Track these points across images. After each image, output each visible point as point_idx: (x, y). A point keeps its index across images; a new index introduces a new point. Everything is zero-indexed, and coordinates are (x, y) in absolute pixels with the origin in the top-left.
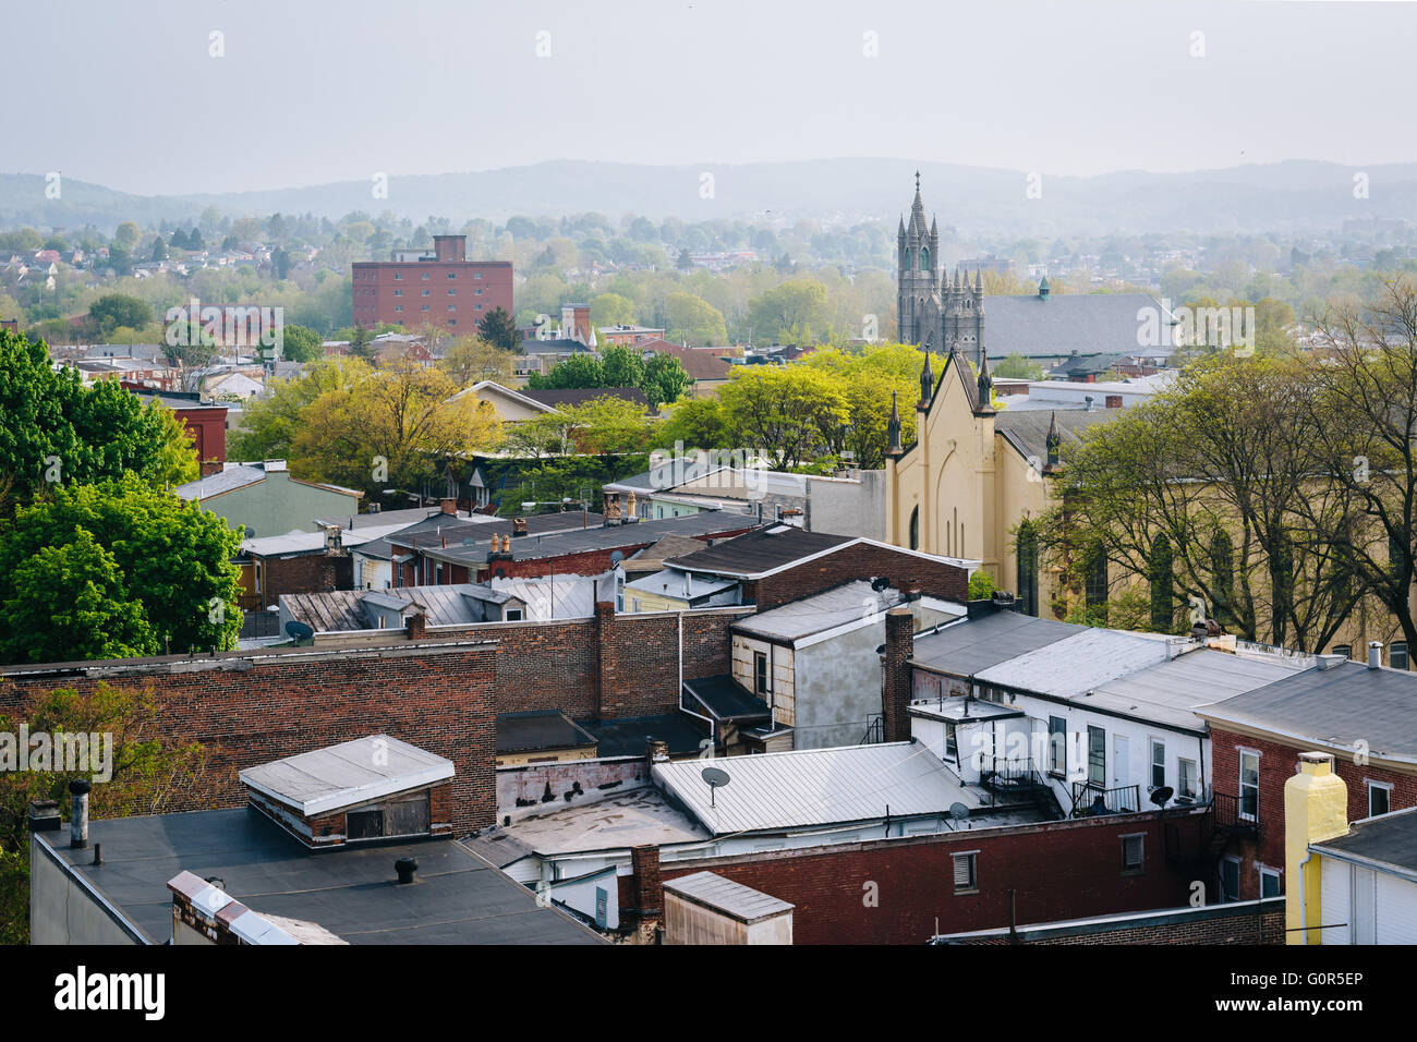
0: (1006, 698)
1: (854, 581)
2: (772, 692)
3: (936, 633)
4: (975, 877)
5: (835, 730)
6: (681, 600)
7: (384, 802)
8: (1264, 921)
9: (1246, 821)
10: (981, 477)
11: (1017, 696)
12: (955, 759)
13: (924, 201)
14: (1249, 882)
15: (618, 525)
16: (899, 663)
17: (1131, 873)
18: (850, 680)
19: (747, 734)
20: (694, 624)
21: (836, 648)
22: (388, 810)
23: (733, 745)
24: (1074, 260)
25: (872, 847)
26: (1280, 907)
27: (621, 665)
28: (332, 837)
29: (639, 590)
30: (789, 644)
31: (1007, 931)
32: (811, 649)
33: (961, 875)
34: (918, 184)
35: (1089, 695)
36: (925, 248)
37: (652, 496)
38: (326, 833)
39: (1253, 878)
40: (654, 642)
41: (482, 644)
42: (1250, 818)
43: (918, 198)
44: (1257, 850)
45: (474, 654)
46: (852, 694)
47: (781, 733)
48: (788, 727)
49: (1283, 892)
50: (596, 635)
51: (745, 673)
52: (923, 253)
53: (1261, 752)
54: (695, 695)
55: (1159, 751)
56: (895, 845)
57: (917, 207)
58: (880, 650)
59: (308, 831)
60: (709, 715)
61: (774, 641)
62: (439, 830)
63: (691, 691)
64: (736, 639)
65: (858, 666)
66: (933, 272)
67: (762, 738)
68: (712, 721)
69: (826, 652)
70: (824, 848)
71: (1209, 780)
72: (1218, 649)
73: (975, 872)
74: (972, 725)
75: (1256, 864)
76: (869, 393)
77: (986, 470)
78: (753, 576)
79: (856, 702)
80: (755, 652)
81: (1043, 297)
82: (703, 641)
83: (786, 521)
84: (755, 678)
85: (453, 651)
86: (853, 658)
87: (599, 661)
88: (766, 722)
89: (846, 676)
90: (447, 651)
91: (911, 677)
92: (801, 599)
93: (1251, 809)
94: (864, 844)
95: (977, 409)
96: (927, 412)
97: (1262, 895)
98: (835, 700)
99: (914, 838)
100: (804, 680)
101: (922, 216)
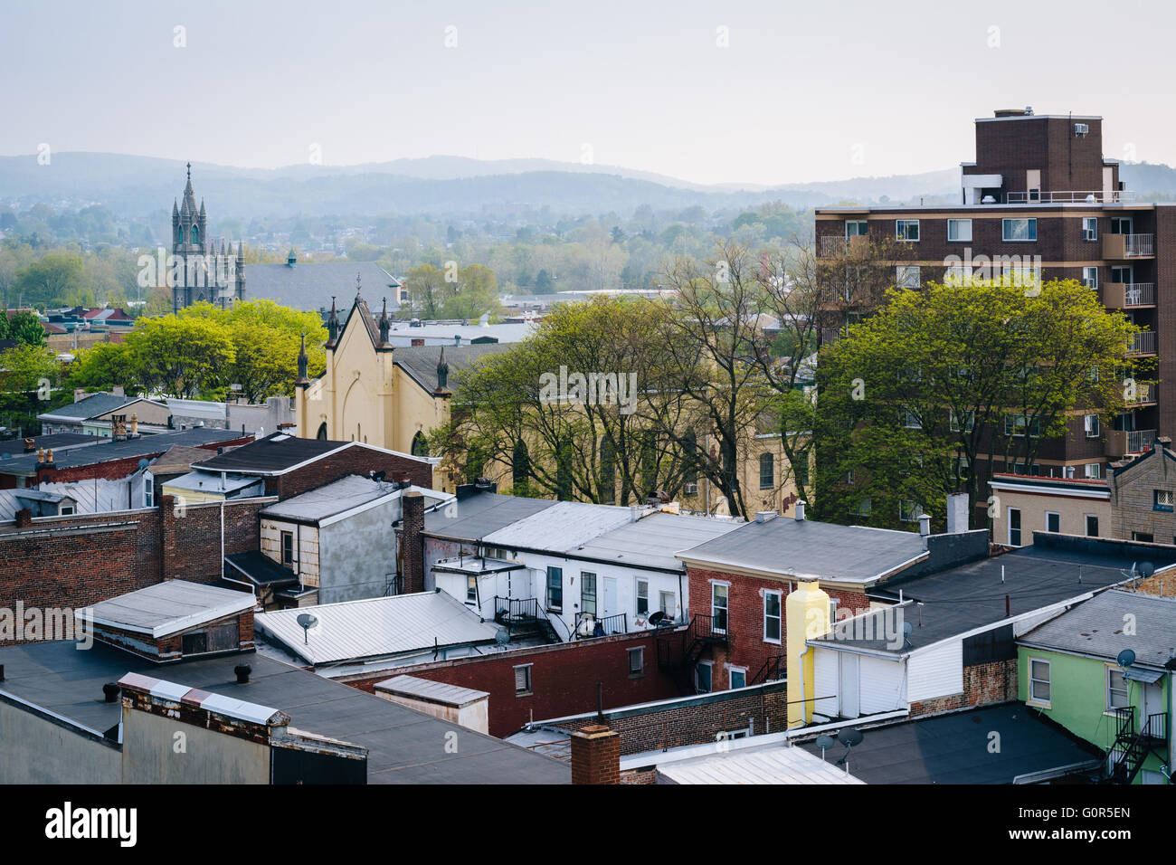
0: (509, 555)
1: (349, 475)
2: (299, 562)
3: (435, 510)
4: (530, 684)
5: (349, 589)
6: (217, 493)
7: (207, 627)
8: (764, 699)
9: (717, 634)
10: (382, 399)
11: (518, 553)
12: (476, 602)
13: (193, 187)
14: (720, 678)
15: (124, 440)
16: (414, 533)
17: (636, 676)
18: (360, 550)
19: (282, 594)
20: (233, 512)
21: (349, 526)
22: (211, 632)
23: (271, 604)
24: (270, 238)
25: (460, 663)
26: (783, 687)
27: (178, 545)
28: (173, 654)
29: (177, 488)
30: (315, 524)
31: (596, 714)
32: (331, 527)
33: (520, 683)
34: (189, 174)
35: (580, 549)
36: (195, 226)
37: (83, 423)
38: (168, 651)
39: (723, 675)
40: (202, 526)
41: (126, 524)
42: (722, 632)
43: (189, 184)
44: (726, 655)
45: (120, 533)
46: (361, 561)
47: (308, 593)
48: (314, 588)
49: (785, 676)
50: (160, 521)
51: (273, 548)
52: (194, 230)
53: (730, 583)
54: (236, 566)
55: (643, 588)
56: (475, 661)
57: (189, 192)
58: (395, 524)
59: (154, 650)
60: (250, 581)
61: (299, 522)
62: (245, 646)
63: (231, 563)
64: (264, 522)
65: (366, 540)
66: (201, 245)
67: (296, 597)
68: (253, 586)
69: (342, 529)
70: (427, 665)
71: (686, 605)
72: (668, 512)
73: (530, 679)
74: (489, 576)
75: (726, 665)
76: (247, 338)
77: (387, 393)
78: (276, 473)
79: (364, 567)
80: (282, 532)
81: (291, 265)
82: (239, 524)
83: (284, 431)
84: (282, 552)
85: (105, 530)
86: (363, 533)
87: (163, 542)
88: (296, 585)
89: (357, 547)
90: (100, 531)
91: (423, 545)
92: (311, 490)
93: (722, 624)
94: (454, 661)
95: (378, 346)
96: (334, 349)
97: (731, 687)
98: (348, 566)
99: (489, 656)
100: (326, 551)
101: (193, 200)
